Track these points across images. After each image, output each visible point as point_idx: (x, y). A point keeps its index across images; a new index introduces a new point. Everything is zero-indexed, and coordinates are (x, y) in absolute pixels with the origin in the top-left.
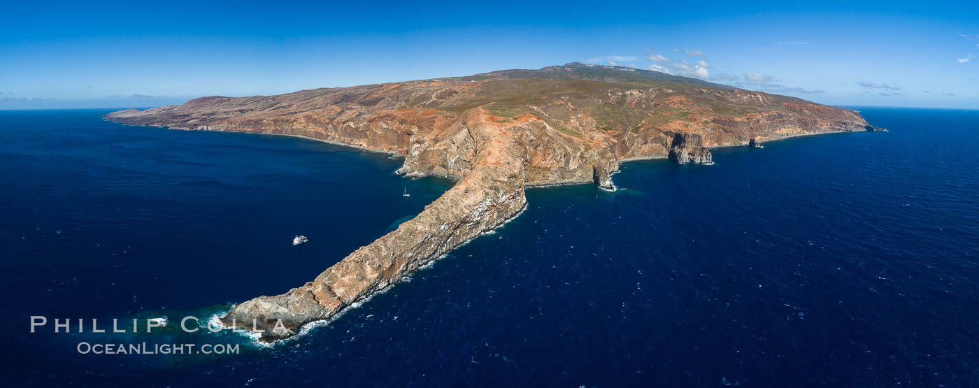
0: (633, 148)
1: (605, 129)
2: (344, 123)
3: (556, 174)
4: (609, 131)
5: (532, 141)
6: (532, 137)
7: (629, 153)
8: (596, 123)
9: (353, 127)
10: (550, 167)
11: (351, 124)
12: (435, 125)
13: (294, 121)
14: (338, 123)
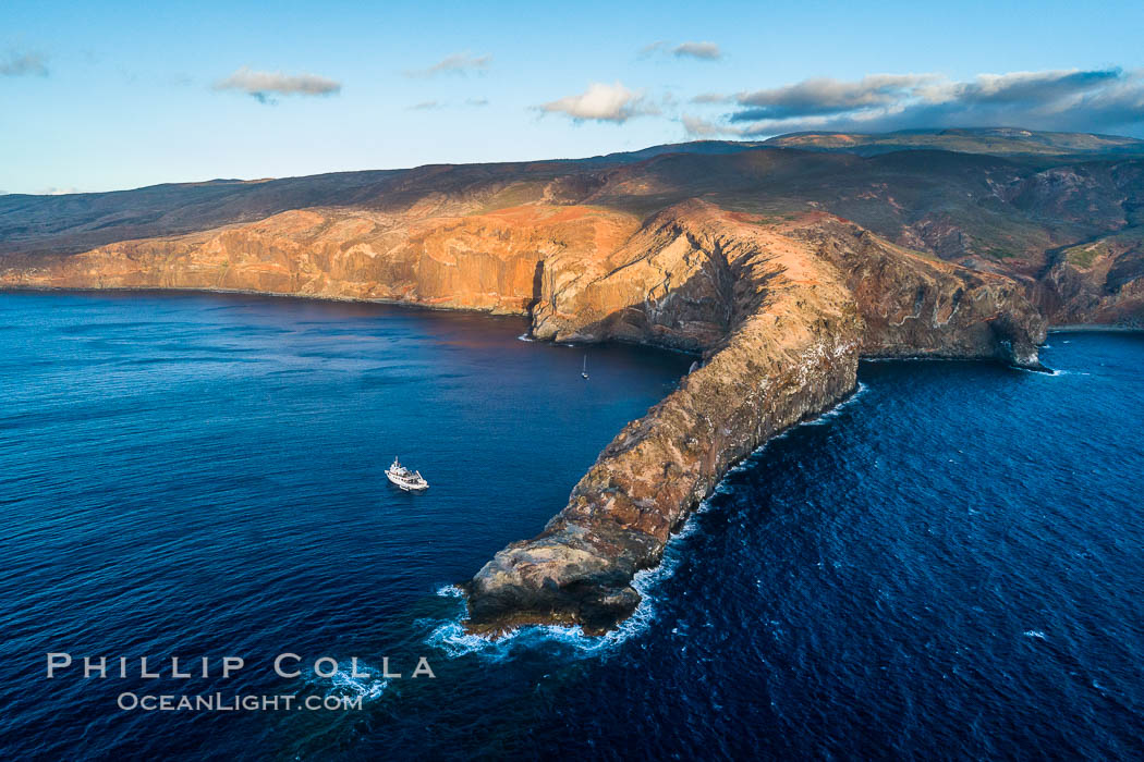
0: (1074, 301)
1: (995, 254)
2: (345, 247)
3: (899, 336)
4: (1007, 260)
5: (846, 256)
6: (847, 250)
7: (1063, 313)
8: (970, 240)
9: (373, 255)
10: (888, 319)
11: (366, 249)
12: (597, 236)
13: (192, 250)
14: (328, 250)
